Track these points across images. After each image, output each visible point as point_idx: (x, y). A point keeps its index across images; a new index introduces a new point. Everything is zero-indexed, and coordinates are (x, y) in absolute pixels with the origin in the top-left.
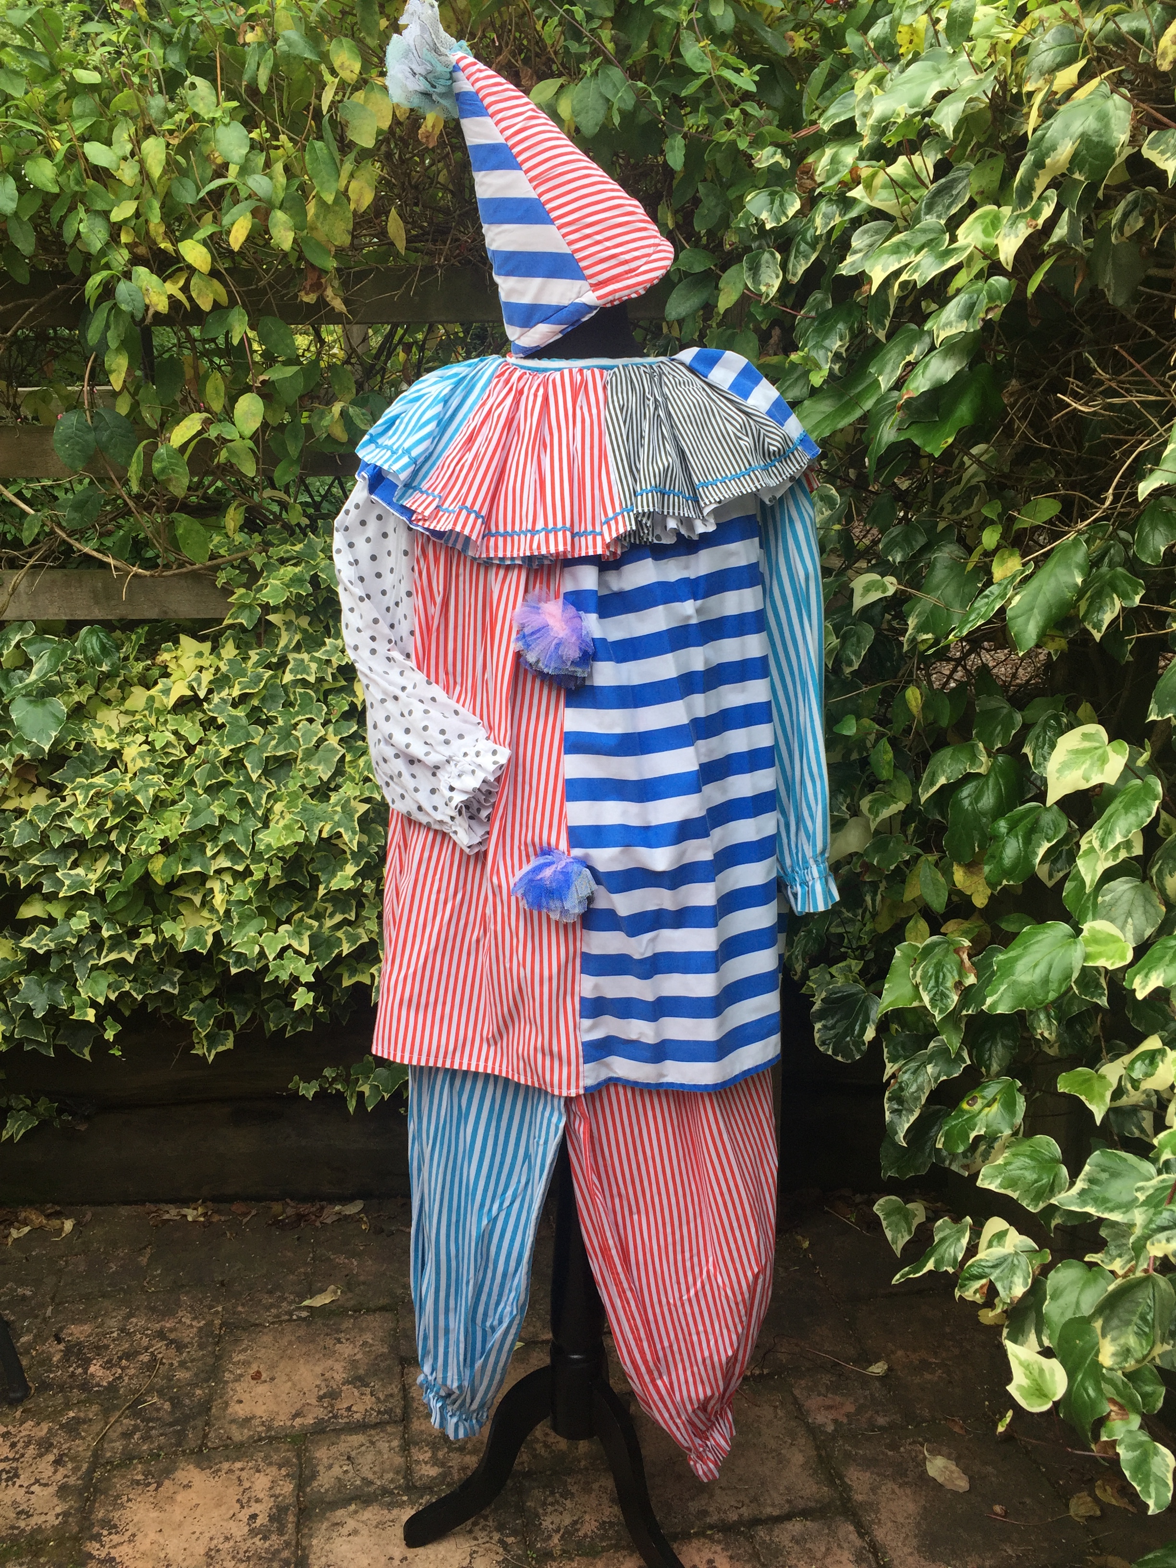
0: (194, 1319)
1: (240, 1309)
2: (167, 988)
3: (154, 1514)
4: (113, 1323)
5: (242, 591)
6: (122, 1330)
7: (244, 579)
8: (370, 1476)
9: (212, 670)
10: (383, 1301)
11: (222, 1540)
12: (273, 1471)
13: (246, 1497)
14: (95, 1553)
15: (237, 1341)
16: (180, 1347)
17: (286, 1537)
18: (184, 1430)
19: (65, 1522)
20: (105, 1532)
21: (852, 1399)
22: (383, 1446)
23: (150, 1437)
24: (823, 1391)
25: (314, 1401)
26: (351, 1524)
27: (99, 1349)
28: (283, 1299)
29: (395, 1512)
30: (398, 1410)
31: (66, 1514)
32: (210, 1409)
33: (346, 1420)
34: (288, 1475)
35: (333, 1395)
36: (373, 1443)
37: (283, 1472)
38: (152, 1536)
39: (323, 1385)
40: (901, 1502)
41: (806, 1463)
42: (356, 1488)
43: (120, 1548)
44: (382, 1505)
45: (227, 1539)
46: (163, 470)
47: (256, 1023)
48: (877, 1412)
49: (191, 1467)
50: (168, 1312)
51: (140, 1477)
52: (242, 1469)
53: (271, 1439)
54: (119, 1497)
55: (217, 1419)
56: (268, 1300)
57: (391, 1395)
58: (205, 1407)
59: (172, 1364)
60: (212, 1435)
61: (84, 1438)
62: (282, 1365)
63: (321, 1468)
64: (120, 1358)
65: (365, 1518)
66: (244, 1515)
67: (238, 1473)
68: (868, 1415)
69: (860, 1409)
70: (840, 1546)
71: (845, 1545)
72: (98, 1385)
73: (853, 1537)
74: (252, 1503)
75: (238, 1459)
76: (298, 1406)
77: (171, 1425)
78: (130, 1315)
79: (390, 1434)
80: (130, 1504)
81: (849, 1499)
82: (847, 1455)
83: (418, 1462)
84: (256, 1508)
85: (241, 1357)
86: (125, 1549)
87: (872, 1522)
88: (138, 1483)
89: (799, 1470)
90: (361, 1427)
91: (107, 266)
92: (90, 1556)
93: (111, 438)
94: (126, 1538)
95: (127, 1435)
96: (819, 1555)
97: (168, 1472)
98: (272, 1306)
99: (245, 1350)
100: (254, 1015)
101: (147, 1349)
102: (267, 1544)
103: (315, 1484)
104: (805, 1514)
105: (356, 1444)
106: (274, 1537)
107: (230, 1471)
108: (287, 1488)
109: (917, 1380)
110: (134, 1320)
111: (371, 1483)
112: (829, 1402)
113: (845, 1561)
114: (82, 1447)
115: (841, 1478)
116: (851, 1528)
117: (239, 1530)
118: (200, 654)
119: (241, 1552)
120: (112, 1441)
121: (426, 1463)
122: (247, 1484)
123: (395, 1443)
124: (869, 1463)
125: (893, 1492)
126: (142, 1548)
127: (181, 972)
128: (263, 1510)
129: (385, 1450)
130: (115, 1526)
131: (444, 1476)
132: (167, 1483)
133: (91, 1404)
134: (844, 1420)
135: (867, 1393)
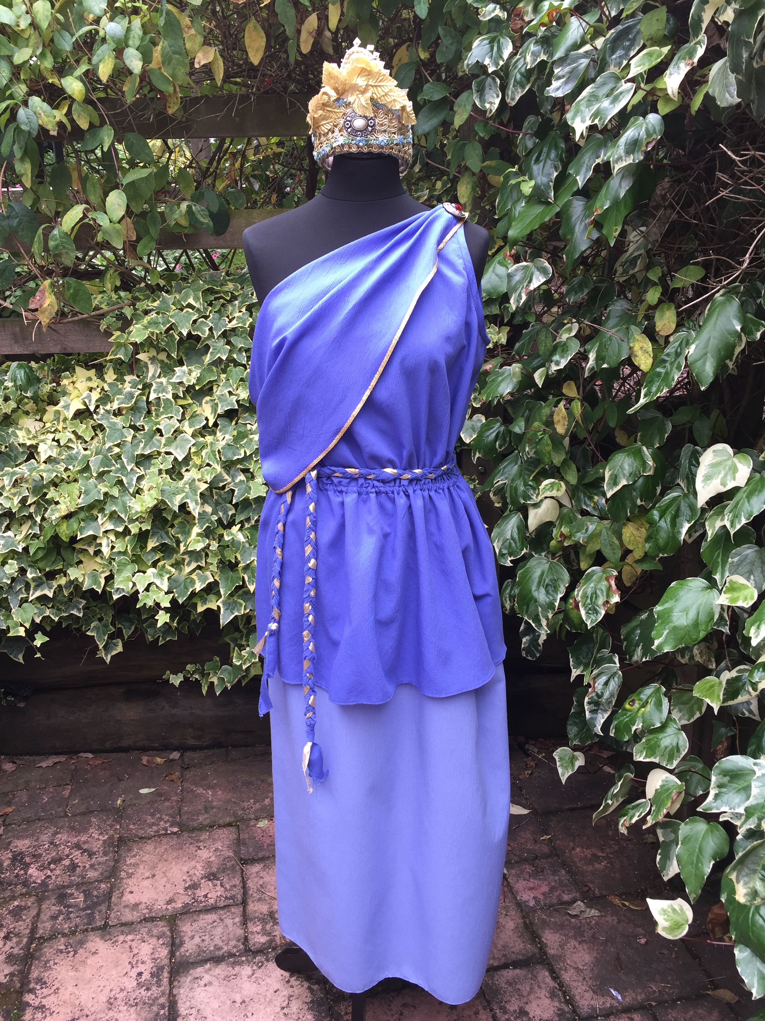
0: (100, 834)
1: (131, 826)
2: (75, 612)
3: (72, 973)
4: (45, 838)
5: (118, 333)
6: (51, 843)
7: (119, 324)
8: (220, 944)
9: (99, 390)
10: (228, 820)
11: (118, 991)
12: (154, 941)
13: (135, 959)
14: (31, 1002)
15: (130, 850)
16: (91, 854)
17: (162, 988)
18: (93, 913)
19: (11, 980)
20: (38, 987)
21: (546, 883)
22: (229, 922)
23: (70, 918)
24: (527, 877)
25: (182, 891)
26: (207, 978)
27: (36, 857)
28: (161, 819)
29: (237, 968)
30: (239, 896)
31: (12, 975)
32: (110, 898)
33: (204, 904)
34: (164, 944)
35: (194, 886)
36: (222, 920)
37: (161, 941)
38: (71, 989)
39: (188, 879)
40: (580, 954)
41: (517, 927)
42: (210, 952)
43: (48, 998)
44: (228, 964)
45: (122, 990)
46: (56, 247)
47: (139, 635)
48: (563, 892)
49: (98, 939)
50: (84, 830)
51: (63, 947)
52: (133, 940)
53: (152, 919)
54: (48, 961)
55: (116, 905)
56: (150, 820)
57: (235, 886)
58: (108, 896)
59: (85, 867)
60: (112, 916)
61: (24, 920)
62: (160, 866)
63: (186, 939)
64: (50, 864)
65: (216, 973)
66: (134, 973)
67: (129, 943)
68: (557, 894)
69: (552, 889)
70: (539, 987)
71: (543, 986)
72: (35, 883)
73: (549, 980)
74: (140, 965)
75: (130, 933)
76: (171, 895)
77: (84, 909)
78: (56, 833)
79: (234, 913)
80: (55, 967)
81: (545, 953)
82: (544, 922)
83: (252, 933)
84: (141, 968)
85: (133, 861)
86: (52, 998)
87: (561, 969)
88: (61, 951)
89: (511, 933)
90: (214, 909)
91: (11, 97)
92: (28, 1004)
93: (20, 223)
94: (52, 991)
95: (54, 918)
96: (525, 994)
97: (81, 943)
98: (153, 824)
99: (135, 856)
100: (136, 628)
101: (68, 856)
102: (149, 994)
103: (182, 950)
104: (516, 964)
105: (211, 921)
106: (154, 988)
107: (125, 941)
108: (164, 952)
109: (590, 868)
110: (59, 836)
111: (220, 948)
112: (531, 885)
113: (543, 997)
114: (23, 927)
115: (540, 938)
116: (547, 974)
117: (130, 984)
118: (90, 379)
119: (132, 999)
120: (44, 922)
121: (258, 933)
122: (135, 951)
123: (237, 920)
124: (559, 928)
125: (575, 947)
126: (64, 998)
127: (84, 602)
128: (146, 969)
129: (230, 925)
130: (45, 983)
131: (271, 941)
132: (81, 951)
133: (30, 896)
134: (541, 897)
135: (557, 878)
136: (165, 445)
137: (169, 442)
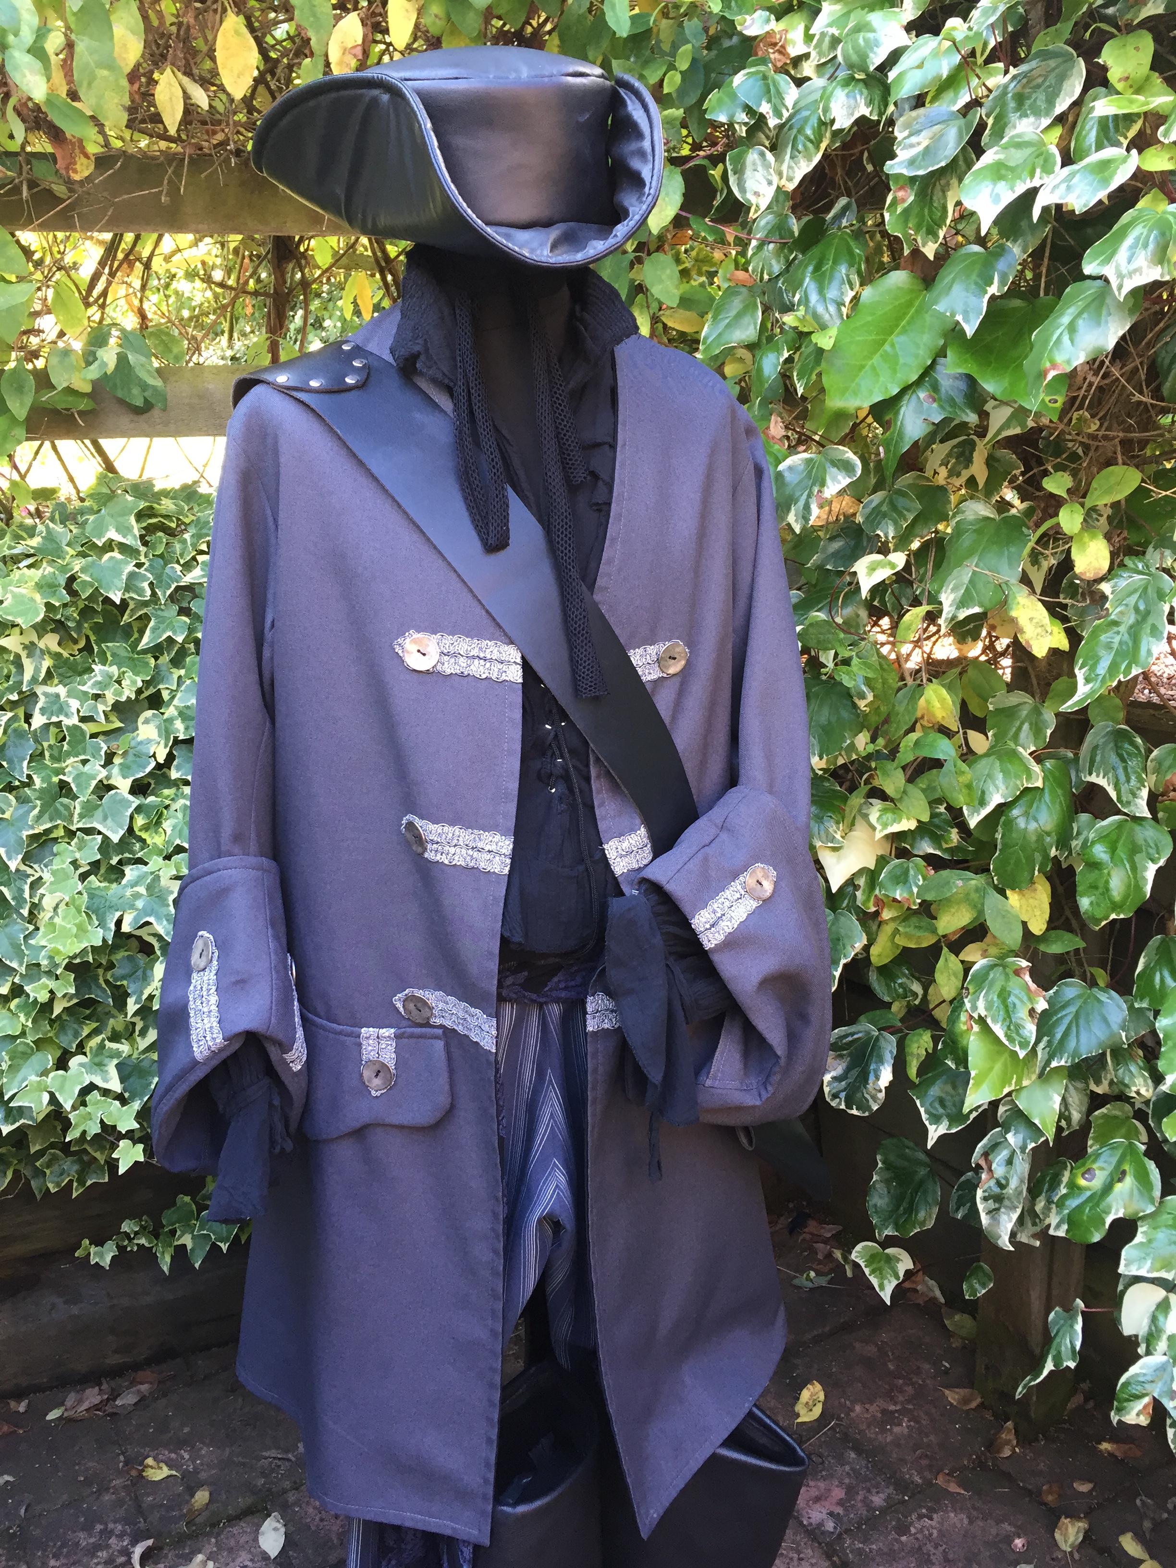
21: (836, 1481)
47: (22, 1184)
48: (869, 1490)
68: (860, 1498)
69: (851, 1491)
82: (862, 1555)
109: (889, 1437)
112: (814, 1492)
124: (888, 1558)
134: (839, 1510)
135: (847, 1468)
136: (82, 816)
137: (89, 810)
